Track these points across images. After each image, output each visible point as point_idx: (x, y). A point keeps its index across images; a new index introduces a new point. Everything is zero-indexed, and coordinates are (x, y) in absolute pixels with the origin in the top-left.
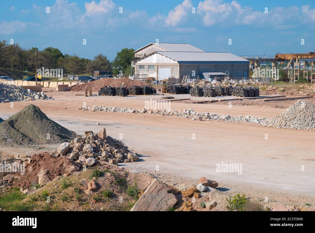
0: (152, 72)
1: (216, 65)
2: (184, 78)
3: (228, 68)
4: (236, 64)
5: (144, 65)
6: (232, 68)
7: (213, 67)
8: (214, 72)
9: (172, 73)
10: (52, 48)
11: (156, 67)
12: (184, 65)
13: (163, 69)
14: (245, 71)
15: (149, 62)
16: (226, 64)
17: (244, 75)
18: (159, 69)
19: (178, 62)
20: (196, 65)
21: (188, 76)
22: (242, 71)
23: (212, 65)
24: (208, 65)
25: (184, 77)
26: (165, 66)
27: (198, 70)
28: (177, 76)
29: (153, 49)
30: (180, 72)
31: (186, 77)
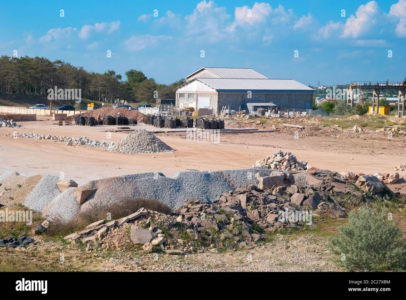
0: (191, 101)
1: (267, 94)
2: (223, 109)
3: (283, 98)
4: (294, 93)
5: (184, 94)
6: (289, 98)
7: (263, 97)
8: (264, 102)
9: (210, 103)
10: (135, 70)
11: (195, 96)
12: (224, 94)
13: (202, 98)
14: (307, 101)
15: (189, 91)
16: (281, 93)
17: (305, 106)
18: (198, 98)
19: (216, 90)
20: (240, 94)
21: (227, 107)
22: (303, 102)
23: (261, 94)
24: (256, 94)
25: (223, 107)
26: (204, 95)
27: (243, 100)
28: (215, 106)
29: (204, 74)
30: (219, 102)
31: (225, 108)
